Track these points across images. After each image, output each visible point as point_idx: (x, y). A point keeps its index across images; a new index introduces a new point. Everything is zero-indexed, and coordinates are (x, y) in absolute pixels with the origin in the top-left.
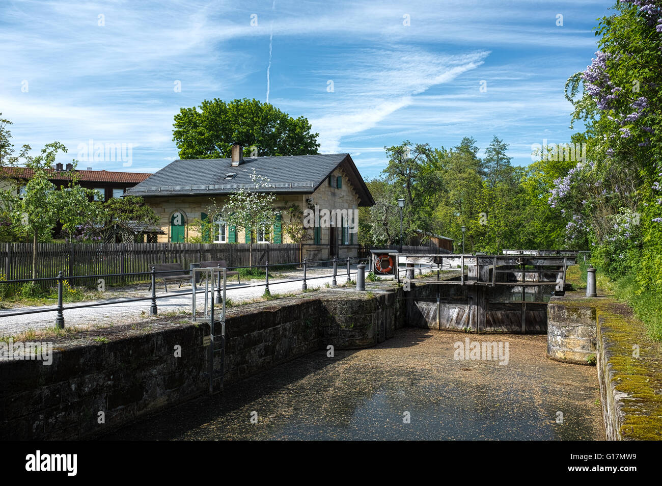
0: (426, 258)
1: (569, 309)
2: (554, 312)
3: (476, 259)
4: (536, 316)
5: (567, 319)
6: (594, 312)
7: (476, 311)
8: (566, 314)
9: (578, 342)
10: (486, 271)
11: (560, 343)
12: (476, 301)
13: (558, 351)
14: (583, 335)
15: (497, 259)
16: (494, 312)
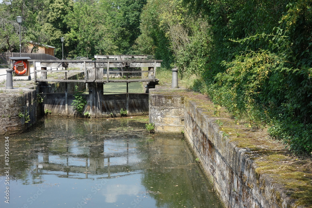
0: (56, 63)
1: (166, 97)
2: (155, 100)
3: (94, 64)
4: (135, 102)
5: (165, 104)
6: (183, 99)
7: (95, 101)
8: (164, 100)
9: (172, 119)
10: (101, 72)
11: (160, 121)
12: (95, 93)
13: (159, 126)
14: (175, 115)
15: (110, 63)
16: (107, 101)
